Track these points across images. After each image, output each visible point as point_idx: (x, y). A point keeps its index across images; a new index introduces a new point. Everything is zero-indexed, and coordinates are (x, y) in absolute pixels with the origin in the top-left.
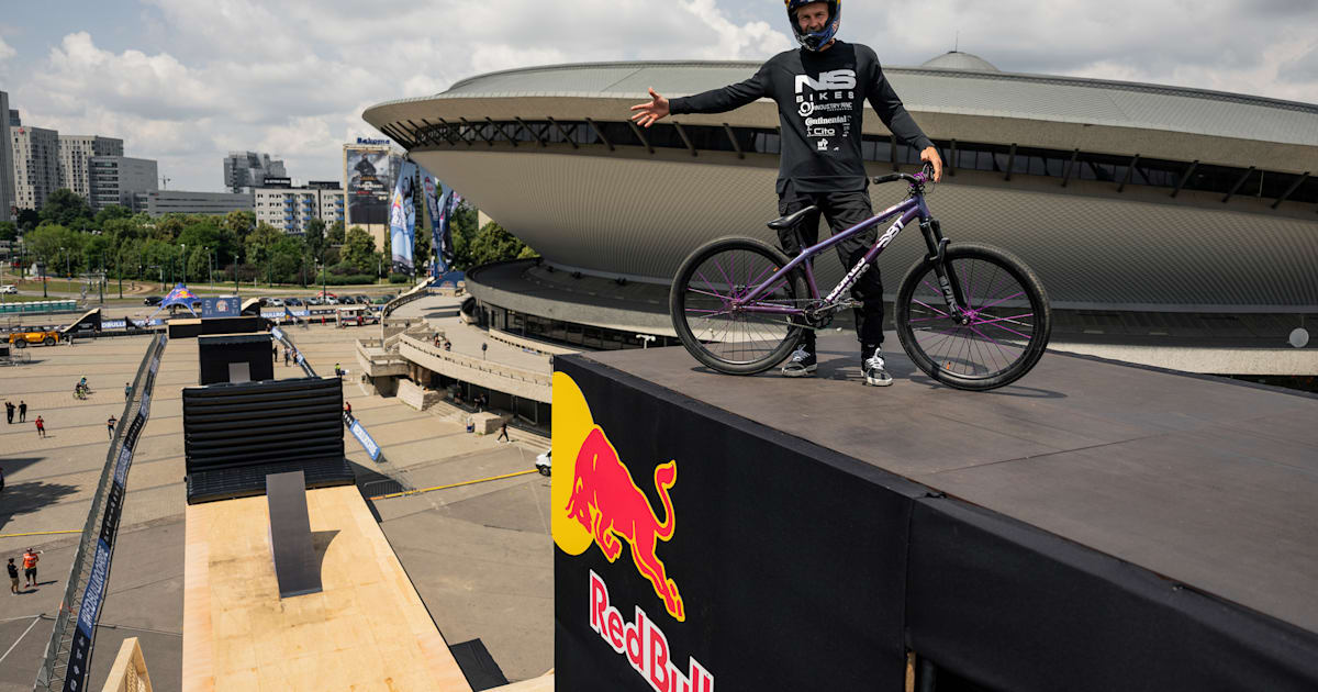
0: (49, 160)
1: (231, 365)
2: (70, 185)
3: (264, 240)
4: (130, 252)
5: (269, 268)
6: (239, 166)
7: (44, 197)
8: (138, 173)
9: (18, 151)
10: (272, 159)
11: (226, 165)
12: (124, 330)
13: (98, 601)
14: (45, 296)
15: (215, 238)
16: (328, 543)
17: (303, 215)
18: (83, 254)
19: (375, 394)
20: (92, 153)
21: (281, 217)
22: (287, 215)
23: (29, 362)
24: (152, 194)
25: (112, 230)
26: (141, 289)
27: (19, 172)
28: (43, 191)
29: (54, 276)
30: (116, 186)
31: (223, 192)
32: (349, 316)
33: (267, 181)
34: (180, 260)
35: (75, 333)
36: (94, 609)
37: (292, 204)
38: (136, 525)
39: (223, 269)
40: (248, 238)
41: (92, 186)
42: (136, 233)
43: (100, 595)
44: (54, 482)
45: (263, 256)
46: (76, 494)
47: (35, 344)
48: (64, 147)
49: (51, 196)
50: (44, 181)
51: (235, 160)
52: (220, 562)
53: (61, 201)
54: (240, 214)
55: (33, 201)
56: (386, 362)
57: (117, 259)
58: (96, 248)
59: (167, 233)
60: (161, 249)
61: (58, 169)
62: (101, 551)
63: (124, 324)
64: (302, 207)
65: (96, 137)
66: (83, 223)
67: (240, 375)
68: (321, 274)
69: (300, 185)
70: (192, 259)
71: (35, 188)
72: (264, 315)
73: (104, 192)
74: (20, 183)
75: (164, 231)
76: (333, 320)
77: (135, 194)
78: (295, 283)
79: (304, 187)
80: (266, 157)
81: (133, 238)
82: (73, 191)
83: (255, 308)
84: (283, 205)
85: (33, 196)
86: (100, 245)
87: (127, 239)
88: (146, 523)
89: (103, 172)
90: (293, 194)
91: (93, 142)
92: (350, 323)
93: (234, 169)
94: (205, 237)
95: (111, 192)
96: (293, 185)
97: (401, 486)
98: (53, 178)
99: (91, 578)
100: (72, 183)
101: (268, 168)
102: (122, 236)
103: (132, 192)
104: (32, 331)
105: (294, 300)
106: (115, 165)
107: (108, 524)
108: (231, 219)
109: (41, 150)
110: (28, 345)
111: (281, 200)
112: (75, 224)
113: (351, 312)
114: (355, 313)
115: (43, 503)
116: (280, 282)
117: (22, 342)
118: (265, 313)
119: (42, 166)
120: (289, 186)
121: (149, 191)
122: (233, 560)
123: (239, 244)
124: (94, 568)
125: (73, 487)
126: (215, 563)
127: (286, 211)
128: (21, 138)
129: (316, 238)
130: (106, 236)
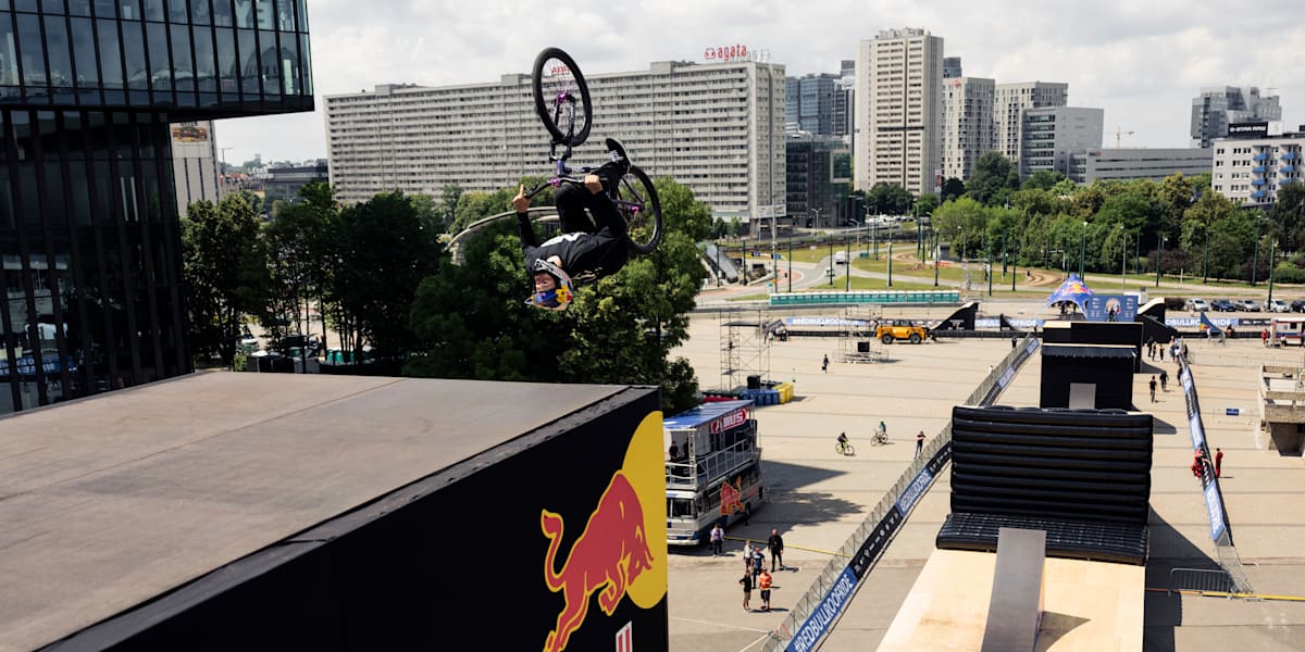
0: (983, 117)
1: (1072, 385)
2: (1002, 148)
3: (1208, 216)
4: (1038, 231)
5: (1205, 255)
6: (1213, 109)
7: (973, 162)
8: (1078, 127)
9: (951, 108)
10: (1263, 94)
11: (1195, 108)
12: (998, 330)
13: (821, 633)
14: (936, 285)
15: (1143, 212)
16: (1065, 632)
17: (1280, 177)
18: (988, 234)
19: (1270, 448)
20: (1030, 104)
21: (1248, 182)
22: (1255, 178)
23: (887, 361)
24: (1092, 154)
25: (1022, 204)
26: (1043, 279)
27: (951, 134)
28: (973, 155)
29: (956, 261)
30: (1051, 145)
31: (1187, 146)
32: (1289, 331)
33: (1232, 130)
34: (1094, 243)
35: (944, 330)
36: (813, 640)
37: (1266, 161)
38: (897, 561)
39: (1145, 255)
40: (1188, 212)
41: (1024, 147)
42: (1049, 207)
43: (826, 628)
44: (844, 497)
45: (1200, 238)
46: (859, 515)
47: (901, 340)
48: (1001, 99)
49: (980, 162)
50: (975, 143)
51: (1207, 99)
52: (934, 621)
53: (989, 168)
54: (1180, 179)
55: (962, 168)
56: (1290, 403)
57: (1023, 240)
58: (1000, 226)
59: (1086, 207)
60: (1073, 229)
61: (991, 127)
62: (845, 580)
63: (997, 323)
64: (1280, 165)
65: (1038, 83)
66: (1007, 194)
67: (1082, 399)
68: (1283, 266)
69: (1280, 133)
70: (1108, 241)
71: (966, 152)
72: (1168, 323)
73: (1037, 154)
74: (950, 147)
75: (1083, 204)
76: (1267, 335)
77: (1072, 155)
78: (1240, 278)
79: (1286, 136)
80: (1254, 92)
81: (1045, 213)
82: (1005, 153)
83: (1158, 311)
84: (1253, 163)
85: (962, 162)
86: (1006, 222)
87: (1037, 215)
88: (907, 561)
89: (1038, 129)
90: (1268, 147)
91: (1033, 90)
92: (1289, 341)
93: (1205, 113)
94: (1130, 210)
95: (1044, 154)
96: (1269, 134)
97: (1232, 583)
98: (985, 139)
99: (821, 606)
100: (1006, 144)
101: (1255, 108)
102: (1032, 211)
103: (1070, 152)
104: (900, 325)
105: (1224, 302)
106: (1052, 118)
107: (867, 553)
108: (1169, 186)
109: (975, 105)
110: (895, 341)
111: (1248, 157)
112: (998, 196)
113: (1294, 325)
114: (1299, 326)
115: (827, 518)
116: (1219, 275)
117: (888, 338)
118: (1172, 319)
119: (975, 124)
120: (1264, 135)
121: (1089, 150)
122: (948, 623)
123: (1174, 222)
124: (829, 596)
125: (860, 506)
126: (927, 621)
127: (1256, 172)
128: (956, 91)
129: (1289, 213)
130: (1014, 212)
